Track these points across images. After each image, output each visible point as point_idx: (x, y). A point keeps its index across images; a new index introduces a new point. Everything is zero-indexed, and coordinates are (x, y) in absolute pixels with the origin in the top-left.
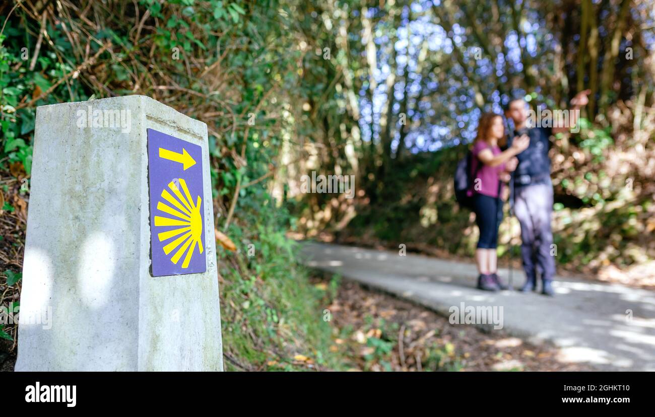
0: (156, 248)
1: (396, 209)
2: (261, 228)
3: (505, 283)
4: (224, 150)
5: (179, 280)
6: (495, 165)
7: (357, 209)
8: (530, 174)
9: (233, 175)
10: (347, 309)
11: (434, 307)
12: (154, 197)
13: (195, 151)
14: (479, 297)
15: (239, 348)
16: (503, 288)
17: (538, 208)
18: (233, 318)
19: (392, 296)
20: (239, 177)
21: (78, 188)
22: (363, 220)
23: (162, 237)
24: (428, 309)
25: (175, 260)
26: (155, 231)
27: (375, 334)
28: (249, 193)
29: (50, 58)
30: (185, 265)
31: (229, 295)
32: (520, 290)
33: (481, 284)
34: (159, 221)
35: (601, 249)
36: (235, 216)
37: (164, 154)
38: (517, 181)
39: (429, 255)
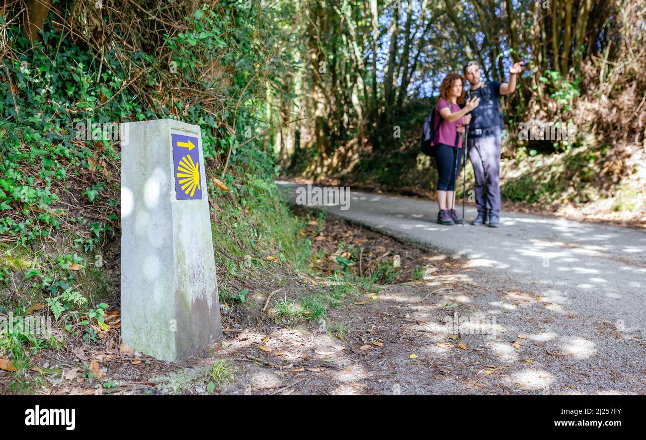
0: (178, 187)
1: (396, 154)
2: (249, 176)
3: (460, 218)
4: (220, 123)
5: (189, 202)
6: (451, 121)
7: (361, 156)
8: (482, 128)
9: (227, 140)
10: (330, 239)
11: (396, 236)
12: (176, 165)
13: (194, 141)
14: (434, 228)
15: (230, 248)
16: (457, 222)
17: (488, 156)
18: (226, 231)
19: (367, 228)
20: (231, 142)
21: (143, 161)
22: (367, 166)
23: (181, 182)
24: (392, 237)
25: (187, 192)
26: (177, 179)
27: (347, 255)
28: (239, 152)
29: (108, 73)
30: (192, 195)
31: (223, 218)
32: (472, 224)
33: (439, 219)
34: (179, 175)
35: (563, 190)
36: (231, 168)
37: (180, 144)
38: (472, 132)
39: (420, 197)
